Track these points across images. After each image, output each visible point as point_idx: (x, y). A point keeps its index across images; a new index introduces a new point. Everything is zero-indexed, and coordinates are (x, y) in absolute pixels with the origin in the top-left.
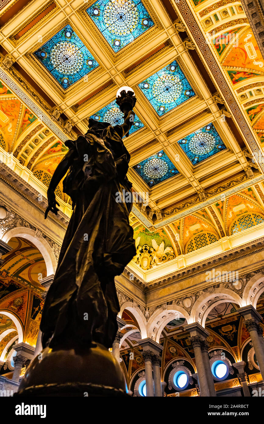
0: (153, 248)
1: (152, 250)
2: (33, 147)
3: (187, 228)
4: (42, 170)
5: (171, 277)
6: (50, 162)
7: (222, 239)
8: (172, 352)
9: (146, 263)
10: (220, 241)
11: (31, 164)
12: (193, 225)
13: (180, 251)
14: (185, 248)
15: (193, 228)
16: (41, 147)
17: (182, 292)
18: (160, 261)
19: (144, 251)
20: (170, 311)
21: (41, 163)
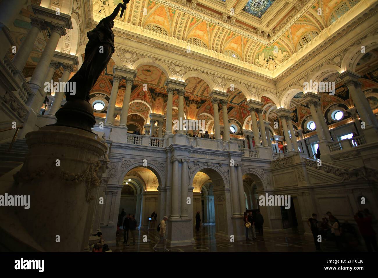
0: (274, 56)
1: (274, 58)
2: (181, 28)
3: (294, 34)
4: (191, 37)
5: (289, 70)
6: (194, 31)
7: (322, 31)
8: (303, 112)
9: (272, 67)
10: (321, 33)
11: (184, 37)
12: (299, 30)
13: (292, 52)
14: (296, 49)
15: (299, 33)
16: (185, 25)
17: (297, 77)
18: (281, 63)
19: (269, 60)
20: (292, 90)
21: (189, 34)
